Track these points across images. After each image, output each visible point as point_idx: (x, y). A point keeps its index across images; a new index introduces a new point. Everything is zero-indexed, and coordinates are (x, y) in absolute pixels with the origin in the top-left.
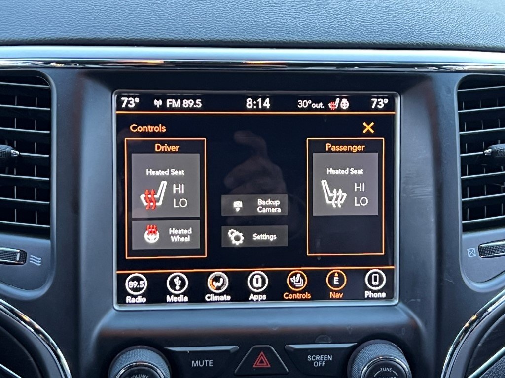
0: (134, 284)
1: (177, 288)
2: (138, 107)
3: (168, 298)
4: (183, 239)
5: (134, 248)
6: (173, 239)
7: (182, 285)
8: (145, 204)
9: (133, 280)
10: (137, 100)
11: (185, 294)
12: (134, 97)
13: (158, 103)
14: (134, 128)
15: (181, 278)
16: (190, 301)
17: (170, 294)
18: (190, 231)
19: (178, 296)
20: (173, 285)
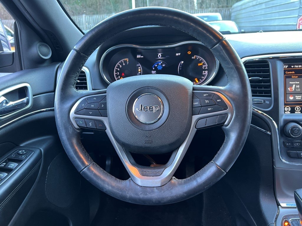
0: (287, 109)
1: (298, 110)
2: (288, 68)
3: (295, 112)
4: (299, 98)
5: (287, 100)
6: (297, 98)
7: (299, 109)
8: (289, 90)
9: (287, 108)
10: (287, 66)
11: (300, 111)
12: (287, 65)
13: (292, 66)
14: (287, 73)
15: (299, 108)
16: (301, 113)
17: (296, 111)
18: (301, 96)
19: (298, 112)
20: (297, 109)
